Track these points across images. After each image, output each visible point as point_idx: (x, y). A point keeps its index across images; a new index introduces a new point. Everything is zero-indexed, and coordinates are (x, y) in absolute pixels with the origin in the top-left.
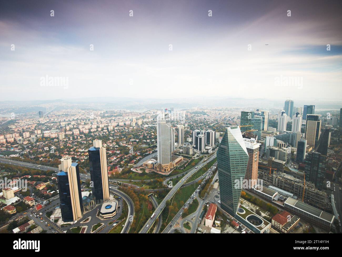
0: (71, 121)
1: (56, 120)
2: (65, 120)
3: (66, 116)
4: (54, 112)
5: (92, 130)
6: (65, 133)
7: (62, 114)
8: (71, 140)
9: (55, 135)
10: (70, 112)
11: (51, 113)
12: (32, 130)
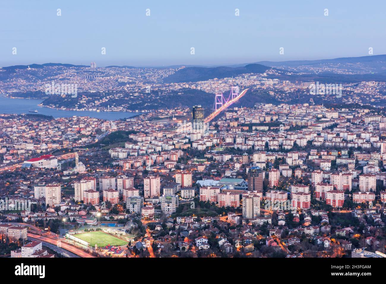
0: (287, 151)
1: (239, 140)
2: (267, 145)
3: (273, 131)
4: (236, 112)
5: (358, 198)
6: (264, 194)
7: (262, 119)
8: (281, 227)
9: (232, 197)
10: (287, 115)
11: (229, 115)
12: (168, 171)
